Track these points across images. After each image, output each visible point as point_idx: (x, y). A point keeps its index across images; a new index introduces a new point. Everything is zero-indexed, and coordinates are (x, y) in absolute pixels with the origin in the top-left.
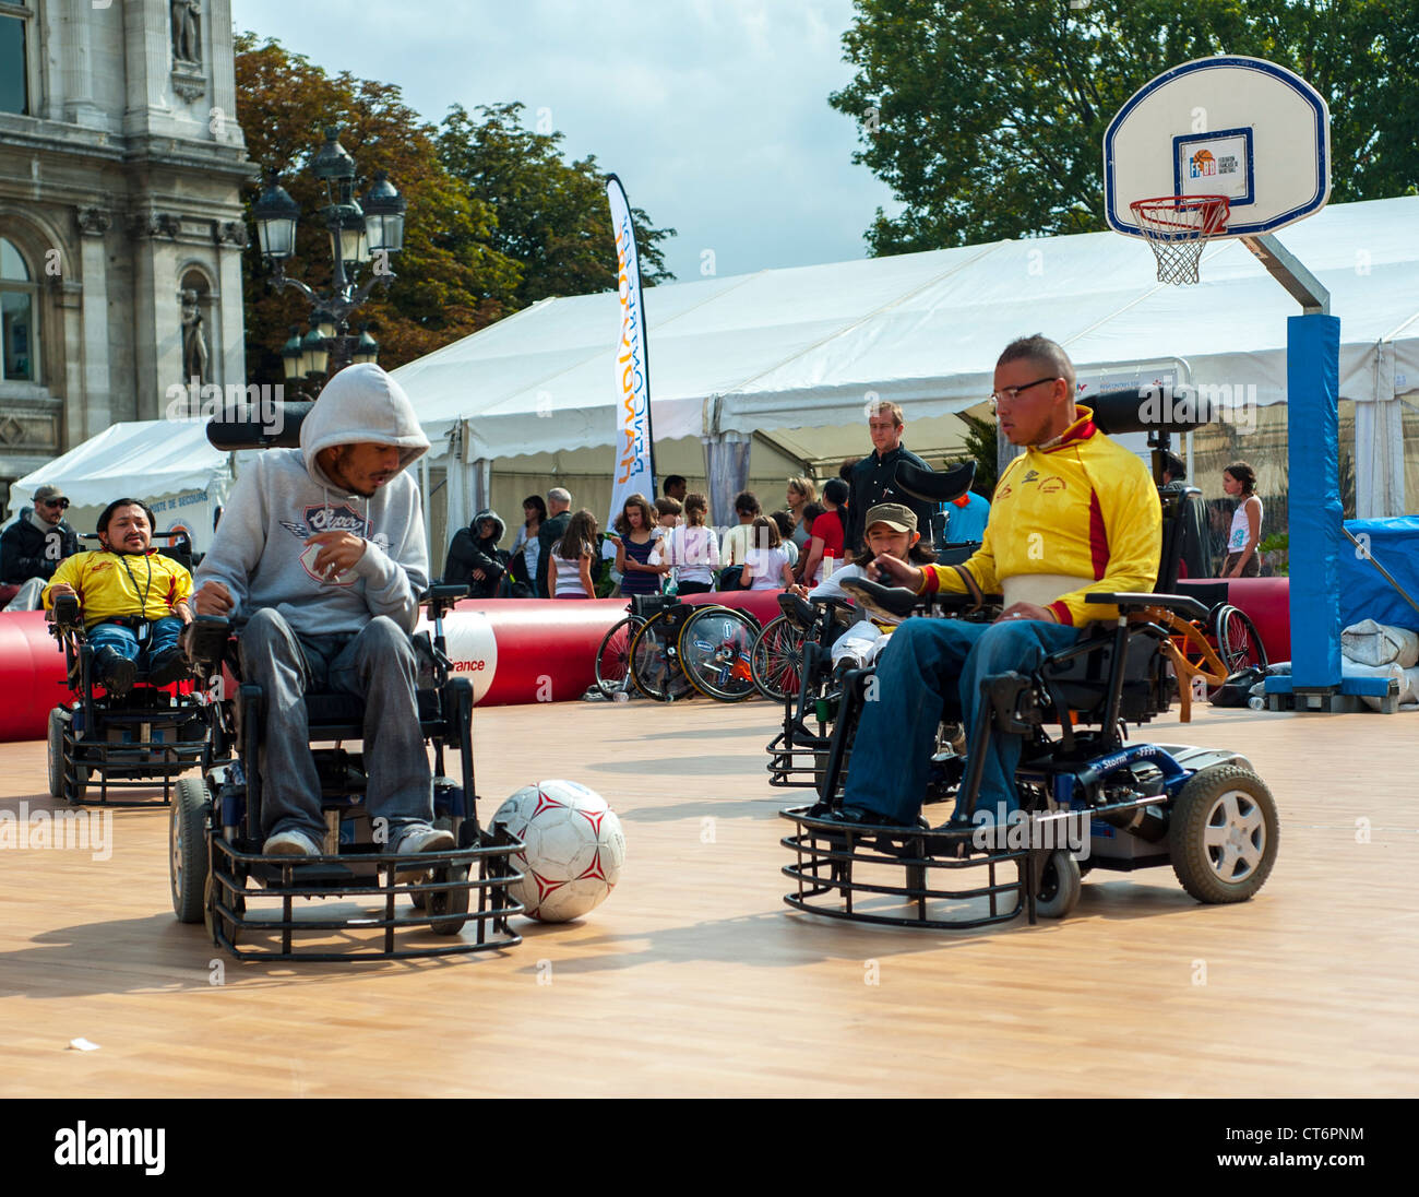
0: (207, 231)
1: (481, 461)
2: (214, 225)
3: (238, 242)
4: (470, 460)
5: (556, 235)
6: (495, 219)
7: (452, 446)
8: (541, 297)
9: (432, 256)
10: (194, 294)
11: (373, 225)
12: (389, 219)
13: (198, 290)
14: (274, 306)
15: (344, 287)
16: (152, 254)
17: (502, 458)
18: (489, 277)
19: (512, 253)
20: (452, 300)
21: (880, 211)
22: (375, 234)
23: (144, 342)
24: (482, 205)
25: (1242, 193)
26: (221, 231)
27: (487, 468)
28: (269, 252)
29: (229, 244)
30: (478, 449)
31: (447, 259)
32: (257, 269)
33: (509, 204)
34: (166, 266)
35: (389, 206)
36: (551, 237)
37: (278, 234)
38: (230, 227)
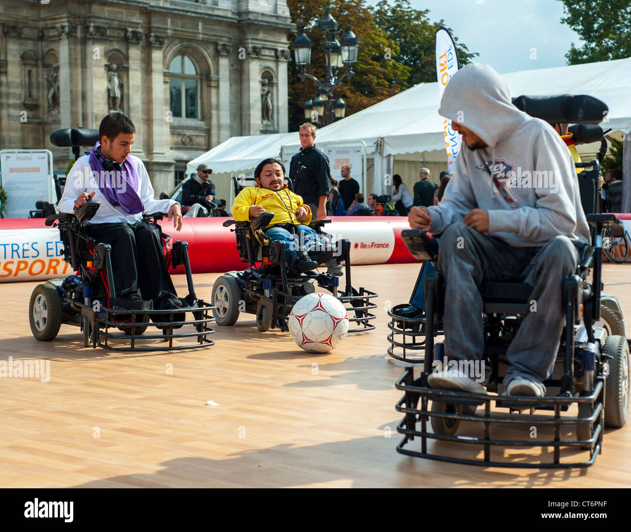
0: (273, 53)
1: (389, 155)
2: (276, 50)
3: (286, 58)
4: (385, 155)
5: (425, 55)
6: (398, 48)
7: (377, 149)
8: (417, 83)
9: (370, 64)
10: (267, 81)
11: (345, 51)
12: (352, 48)
13: (268, 79)
14: (301, 86)
15: (331, 78)
16: (249, 63)
17: (399, 155)
18: (395, 75)
19: (406, 63)
20: (378, 84)
21: (573, 45)
22: (345, 55)
23: (245, 102)
24: (393, 42)
26: (279, 54)
27: (392, 159)
28: (299, 62)
29: (282, 59)
30: (388, 150)
31: (377, 66)
32: (294, 70)
33: (405, 42)
34: (255, 69)
35: (352, 42)
36: (423, 56)
37: (303, 55)
38: (283, 51)
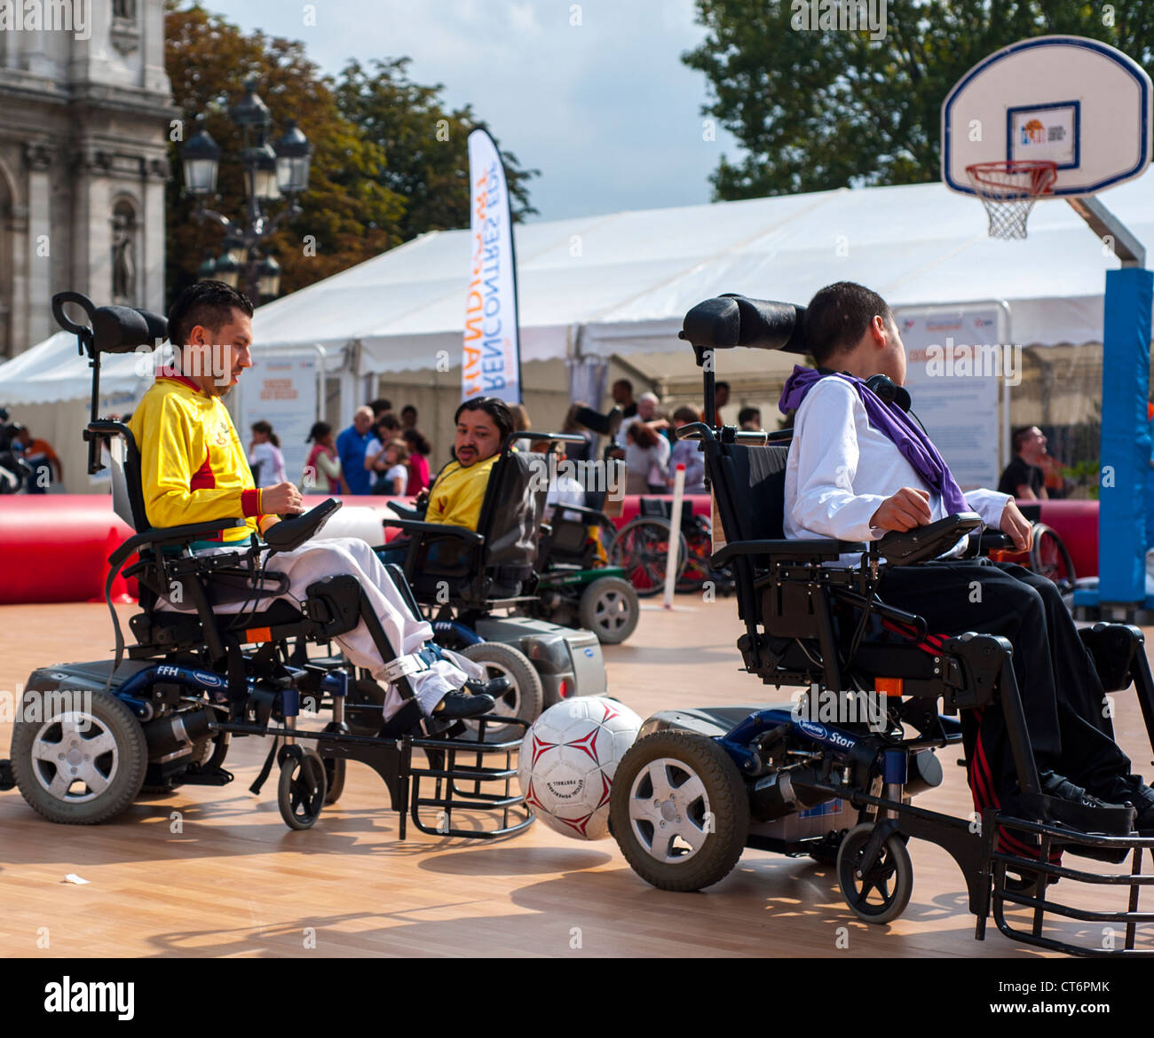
0: (135, 166)
1: (370, 376)
2: (142, 160)
3: (162, 175)
4: (362, 371)
5: (436, 172)
6: (383, 159)
7: (346, 361)
8: (425, 231)
9: (328, 190)
10: (123, 220)
11: (283, 166)
12: (297, 162)
13: (127, 217)
14: (191, 231)
15: (255, 219)
16: (88, 185)
17: (389, 373)
18: (376, 211)
19: (397, 189)
20: (343, 229)
21: (723, 158)
22: (284, 175)
23: (79, 260)
24: (372, 146)
25: (1069, 159)
26: (148, 167)
27: (376, 382)
28: (194, 188)
29: (154, 177)
30: (369, 364)
31: (341, 194)
32: (179, 205)
33: (396, 146)
34: (100, 196)
35: (297, 150)
36: (431, 176)
37: (201, 173)
38: (155, 163)
